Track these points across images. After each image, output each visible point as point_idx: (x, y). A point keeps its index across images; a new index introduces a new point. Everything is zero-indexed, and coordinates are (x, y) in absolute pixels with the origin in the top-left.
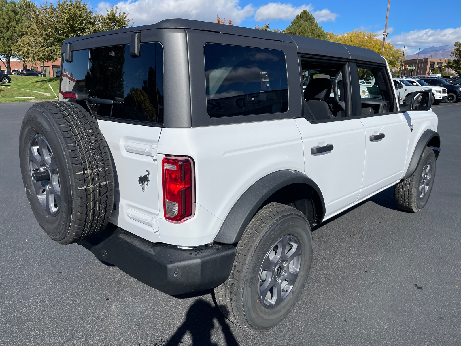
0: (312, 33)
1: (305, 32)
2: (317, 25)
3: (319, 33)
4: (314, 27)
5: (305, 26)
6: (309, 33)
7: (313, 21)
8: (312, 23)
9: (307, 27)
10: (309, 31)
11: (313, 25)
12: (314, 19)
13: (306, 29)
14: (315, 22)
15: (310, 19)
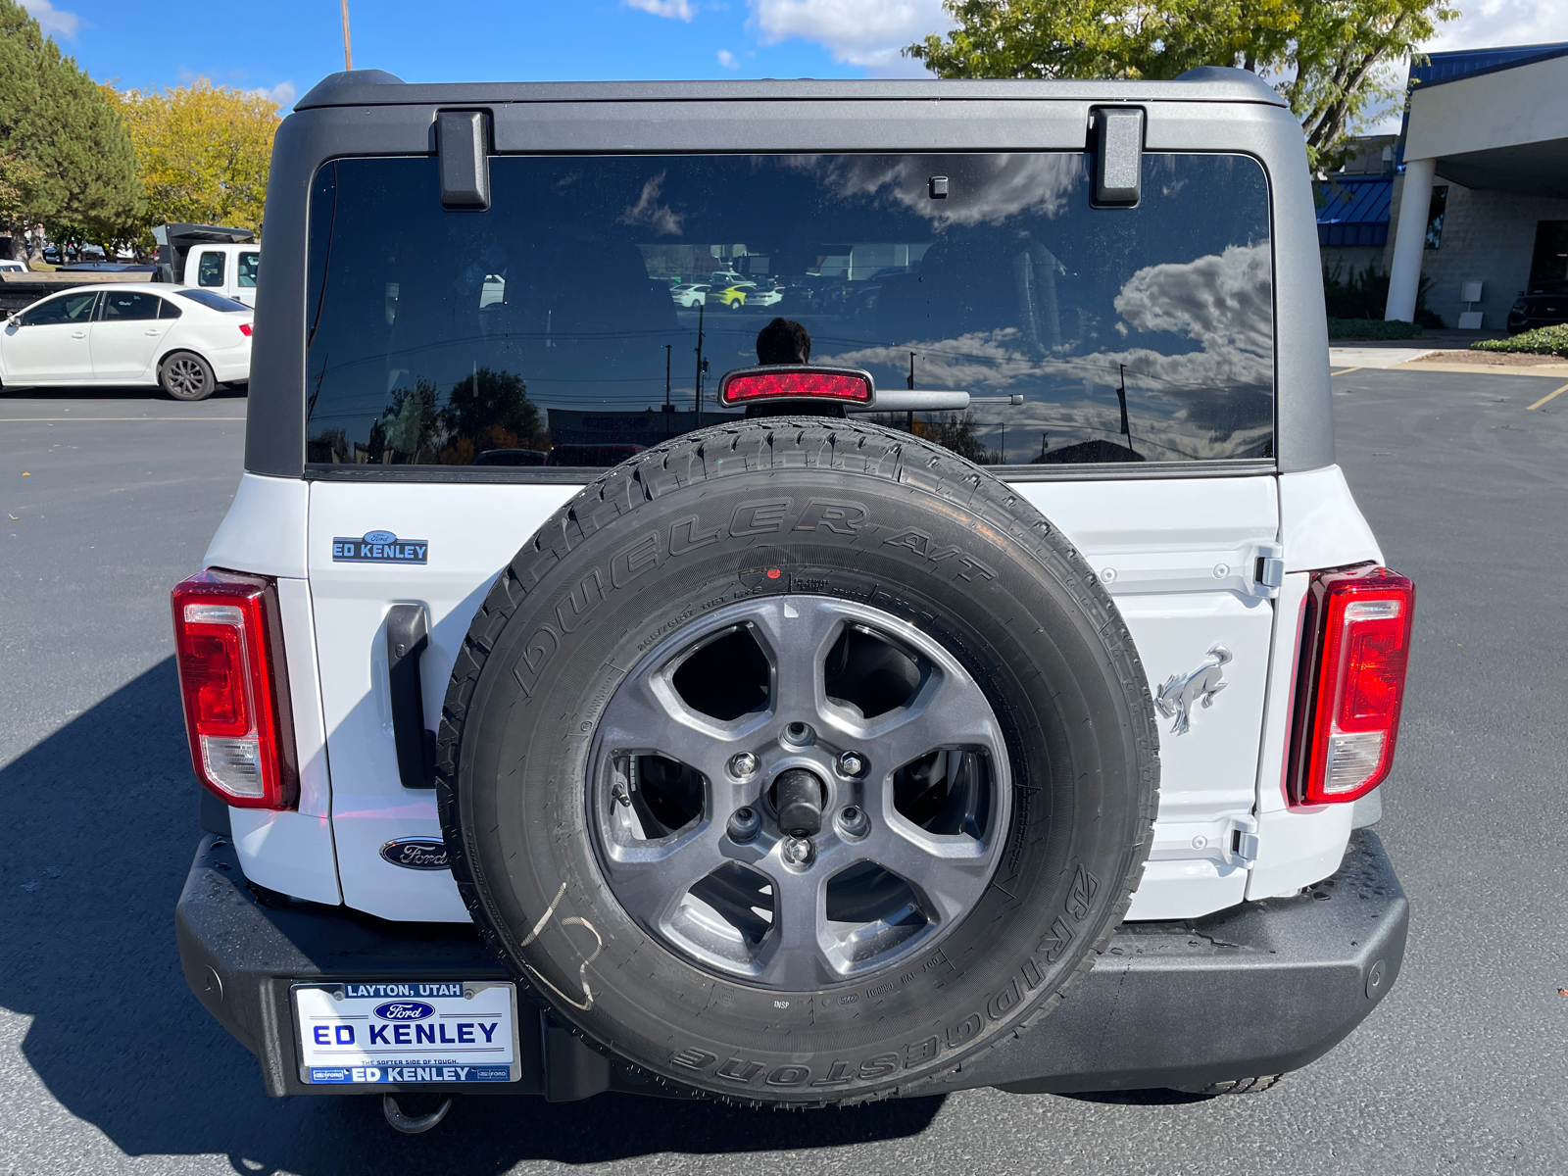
0: (42, 80)
1: (13, 73)
2: (56, 49)
3: (71, 83)
4: (43, 57)
5: (7, 50)
6: (27, 76)
7: (35, 33)
8: (31, 40)
9: (16, 55)
10: (28, 70)
11: (39, 49)
12: (38, 27)
13: (15, 62)
14: (45, 39)
15: (20, 25)
